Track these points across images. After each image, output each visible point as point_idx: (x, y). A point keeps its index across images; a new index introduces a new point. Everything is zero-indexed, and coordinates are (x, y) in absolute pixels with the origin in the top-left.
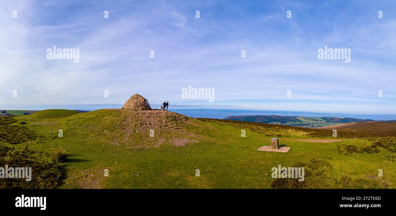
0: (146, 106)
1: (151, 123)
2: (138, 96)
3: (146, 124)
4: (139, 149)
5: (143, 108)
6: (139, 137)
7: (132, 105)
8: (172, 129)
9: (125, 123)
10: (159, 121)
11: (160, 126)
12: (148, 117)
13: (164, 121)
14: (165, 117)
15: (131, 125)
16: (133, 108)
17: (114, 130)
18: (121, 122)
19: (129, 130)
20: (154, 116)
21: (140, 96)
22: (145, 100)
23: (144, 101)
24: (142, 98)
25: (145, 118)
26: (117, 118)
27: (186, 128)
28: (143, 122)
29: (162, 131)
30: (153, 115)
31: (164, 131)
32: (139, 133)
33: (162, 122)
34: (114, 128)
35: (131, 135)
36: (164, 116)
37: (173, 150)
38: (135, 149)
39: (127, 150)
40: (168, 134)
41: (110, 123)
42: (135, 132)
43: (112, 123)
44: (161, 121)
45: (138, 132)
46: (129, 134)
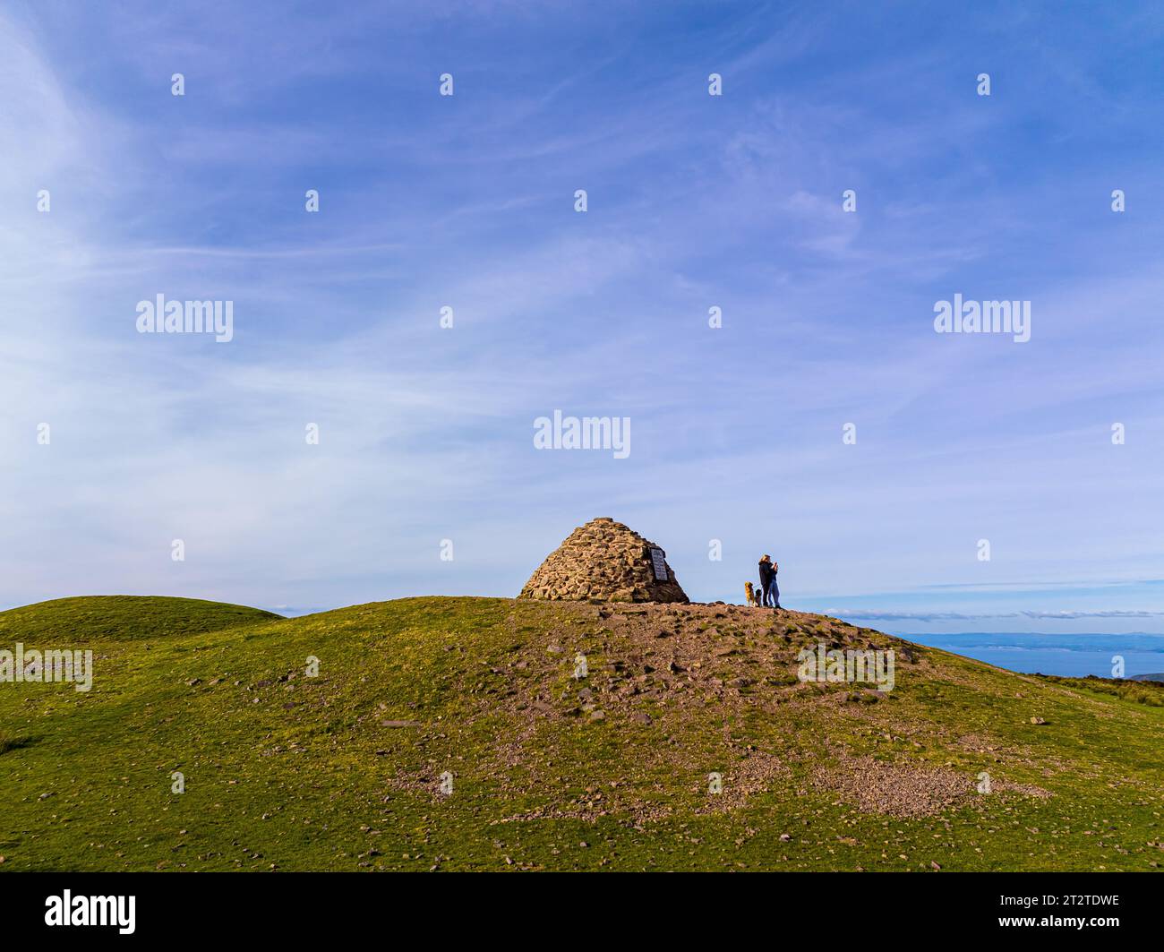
0: (655, 580)
1: (682, 663)
2: (609, 530)
3: (649, 670)
4: (584, 830)
5: (636, 592)
6: (597, 746)
7: (577, 574)
8: (822, 701)
9: (521, 666)
10: (734, 652)
11: (745, 684)
12: (664, 635)
13: (766, 658)
14: (772, 632)
15: (554, 674)
16: (582, 591)
17: (439, 702)
18: (494, 654)
19: (539, 704)
20: (700, 631)
21: (623, 528)
22: (650, 551)
23: (647, 555)
24: (631, 539)
25: (644, 638)
26: (473, 636)
27: (919, 699)
28: (634, 658)
29: (754, 715)
30: (697, 624)
31: (768, 709)
32: (599, 722)
33: (752, 662)
34: (446, 688)
35: (544, 734)
36: (763, 631)
37: (852, 842)
38: (560, 824)
39: (492, 832)
40: (800, 733)
41: (427, 662)
42: (578, 712)
43: (440, 661)
44: (746, 653)
45: (599, 715)
46: (533, 728)
